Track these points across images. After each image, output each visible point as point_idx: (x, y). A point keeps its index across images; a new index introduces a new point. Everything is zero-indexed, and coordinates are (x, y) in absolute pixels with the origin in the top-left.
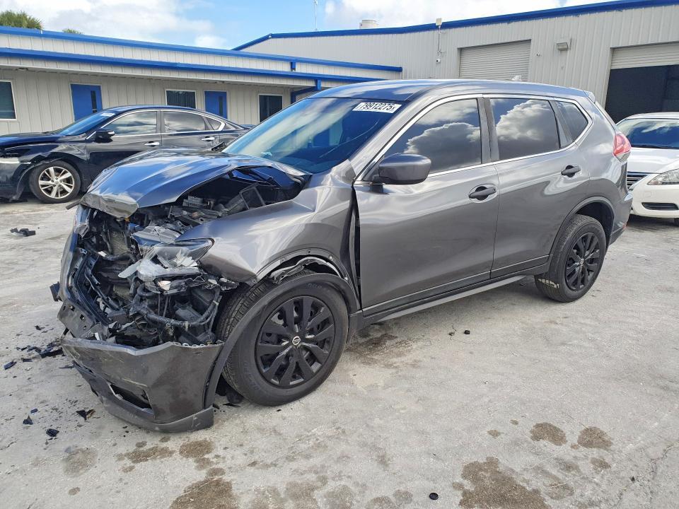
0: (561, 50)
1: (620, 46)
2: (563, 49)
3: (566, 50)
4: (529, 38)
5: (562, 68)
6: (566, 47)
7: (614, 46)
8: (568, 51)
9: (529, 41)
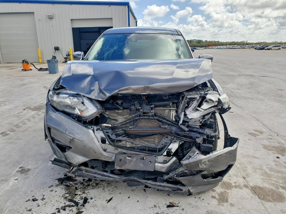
0: (50, 18)
1: (74, 19)
2: (51, 18)
3: (52, 18)
4: (33, 12)
5: (52, 26)
6: (51, 17)
7: (72, 19)
8: (53, 19)
9: (33, 13)
